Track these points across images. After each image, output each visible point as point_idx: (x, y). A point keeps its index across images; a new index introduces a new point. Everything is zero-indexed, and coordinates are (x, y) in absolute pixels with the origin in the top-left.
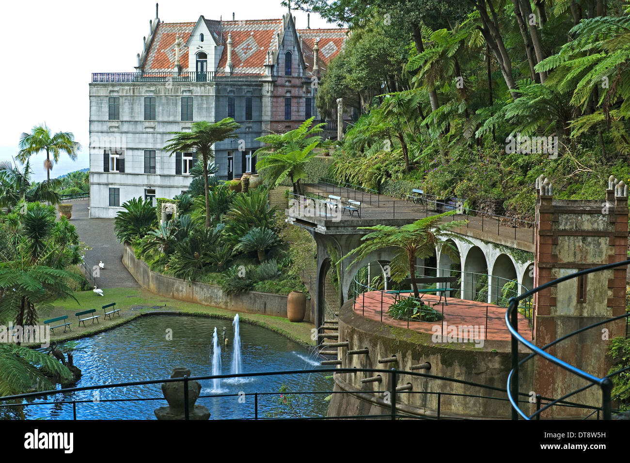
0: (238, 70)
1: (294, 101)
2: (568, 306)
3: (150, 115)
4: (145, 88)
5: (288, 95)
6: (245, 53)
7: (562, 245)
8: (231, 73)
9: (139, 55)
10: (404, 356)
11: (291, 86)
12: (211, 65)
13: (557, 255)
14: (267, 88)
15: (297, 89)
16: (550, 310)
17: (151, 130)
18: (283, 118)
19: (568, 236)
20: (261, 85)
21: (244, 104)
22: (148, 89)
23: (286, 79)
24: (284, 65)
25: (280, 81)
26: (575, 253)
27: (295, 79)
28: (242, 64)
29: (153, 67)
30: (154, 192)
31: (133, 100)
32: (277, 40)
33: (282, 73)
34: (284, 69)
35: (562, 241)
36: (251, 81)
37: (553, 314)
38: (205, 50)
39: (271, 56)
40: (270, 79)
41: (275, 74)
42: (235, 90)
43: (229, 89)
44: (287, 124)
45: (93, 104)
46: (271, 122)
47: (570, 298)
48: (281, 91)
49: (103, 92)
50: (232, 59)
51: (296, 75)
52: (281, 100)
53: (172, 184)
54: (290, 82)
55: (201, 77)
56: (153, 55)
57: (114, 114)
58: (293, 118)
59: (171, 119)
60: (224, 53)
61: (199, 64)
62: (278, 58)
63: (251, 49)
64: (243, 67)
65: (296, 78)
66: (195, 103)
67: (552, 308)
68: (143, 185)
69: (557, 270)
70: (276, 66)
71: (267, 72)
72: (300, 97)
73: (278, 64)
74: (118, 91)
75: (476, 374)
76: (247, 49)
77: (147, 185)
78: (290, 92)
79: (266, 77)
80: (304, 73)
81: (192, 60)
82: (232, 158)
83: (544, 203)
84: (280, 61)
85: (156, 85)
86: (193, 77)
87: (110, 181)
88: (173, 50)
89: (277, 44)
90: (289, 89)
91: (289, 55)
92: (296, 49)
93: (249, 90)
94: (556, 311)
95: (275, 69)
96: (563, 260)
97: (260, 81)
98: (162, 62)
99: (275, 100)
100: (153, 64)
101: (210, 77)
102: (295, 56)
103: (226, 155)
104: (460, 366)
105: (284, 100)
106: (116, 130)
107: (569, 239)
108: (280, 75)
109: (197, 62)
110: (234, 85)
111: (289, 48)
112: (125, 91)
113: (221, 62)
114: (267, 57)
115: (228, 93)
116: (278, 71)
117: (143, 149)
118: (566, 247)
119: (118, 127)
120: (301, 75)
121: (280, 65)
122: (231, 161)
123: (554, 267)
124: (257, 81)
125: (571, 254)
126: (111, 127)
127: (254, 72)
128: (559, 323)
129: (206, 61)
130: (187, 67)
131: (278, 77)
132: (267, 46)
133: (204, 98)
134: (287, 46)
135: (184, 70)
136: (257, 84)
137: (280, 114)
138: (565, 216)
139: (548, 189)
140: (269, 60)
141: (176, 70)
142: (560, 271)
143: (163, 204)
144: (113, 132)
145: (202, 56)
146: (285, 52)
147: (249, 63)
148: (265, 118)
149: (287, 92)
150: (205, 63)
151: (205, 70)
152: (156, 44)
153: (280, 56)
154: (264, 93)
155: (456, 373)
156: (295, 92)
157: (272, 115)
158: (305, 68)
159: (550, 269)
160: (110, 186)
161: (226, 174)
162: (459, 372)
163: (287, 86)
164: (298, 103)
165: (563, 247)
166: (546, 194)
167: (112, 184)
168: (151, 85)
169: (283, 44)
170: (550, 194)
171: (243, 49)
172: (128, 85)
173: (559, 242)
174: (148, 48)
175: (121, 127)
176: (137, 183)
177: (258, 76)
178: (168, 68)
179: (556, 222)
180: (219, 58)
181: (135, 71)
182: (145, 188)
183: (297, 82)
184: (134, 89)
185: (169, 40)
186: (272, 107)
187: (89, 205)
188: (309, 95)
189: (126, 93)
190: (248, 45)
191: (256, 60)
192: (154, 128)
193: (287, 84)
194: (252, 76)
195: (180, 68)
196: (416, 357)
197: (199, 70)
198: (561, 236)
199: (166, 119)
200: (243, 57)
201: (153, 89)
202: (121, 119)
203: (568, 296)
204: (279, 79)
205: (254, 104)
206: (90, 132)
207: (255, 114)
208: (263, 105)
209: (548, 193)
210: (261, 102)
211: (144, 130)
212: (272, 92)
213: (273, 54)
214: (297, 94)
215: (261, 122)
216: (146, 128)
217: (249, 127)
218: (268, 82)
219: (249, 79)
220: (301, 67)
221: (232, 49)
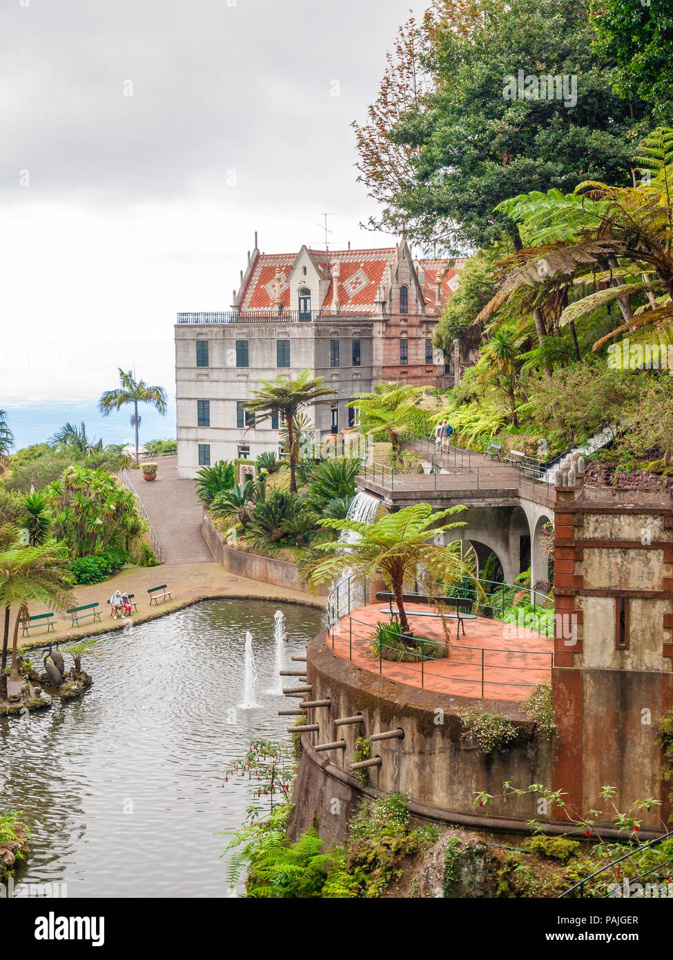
0: (346, 308)
1: (411, 343)
2: (602, 653)
3: (243, 360)
4: (236, 330)
5: (404, 336)
6: (354, 288)
7: (589, 562)
8: (338, 312)
9: (234, 292)
10: (371, 716)
11: (408, 326)
12: (315, 304)
13: (582, 576)
14: (378, 330)
15: (415, 329)
16: (573, 659)
17: (244, 378)
18: (398, 363)
19: (599, 548)
20: (370, 325)
21: (350, 347)
22: (240, 331)
23: (402, 317)
24: (398, 301)
25: (393, 320)
26: (610, 573)
27: (412, 318)
28: (350, 301)
29: (251, 305)
30: (248, 449)
31: (224, 343)
32: (389, 272)
33: (396, 310)
34: (398, 307)
35: (589, 555)
36: (359, 321)
37: (577, 667)
38: (308, 285)
39: (382, 292)
40: (381, 318)
41: (388, 312)
42: (338, 330)
43: (332, 330)
44: (403, 370)
45: (179, 348)
46: (383, 367)
47: (604, 641)
48: (394, 332)
49: (190, 334)
50: (339, 296)
51: (413, 312)
52: (396, 341)
53: (268, 440)
54: (406, 320)
55: (304, 317)
56: (251, 291)
57: (203, 360)
58: (411, 362)
59: (266, 365)
60: (330, 288)
61: (302, 301)
62: (390, 294)
63: (360, 283)
64: (351, 304)
65: (414, 316)
66: (292, 347)
67: (576, 656)
68: (236, 442)
69: (584, 598)
70: (388, 302)
71: (378, 309)
72: (419, 338)
73: (391, 300)
74: (206, 334)
75: (465, 750)
76: (356, 283)
77: (240, 442)
78: (406, 332)
79: (378, 315)
80: (423, 311)
81: (294, 297)
82: (336, 410)
83: (561, 498)
84: (393, 297)
85: (248, 327)
86: (295, 316)
87: (200, 437)
88: (274, 286)
89: (389, 277)
90: (405, 329)
91: (404, 291)
92: (413, 282)
93: (356, 331)
94: (582, 661)
95: (387, 306)
96: (592, 584)
97: (370, 321)
98: (261, 299)
99: (388, 342)
100: (251, 302)
101: (314, 316)
102: (413, 291)
103: (329, 407)
104: (443, 736)
105: (399, 342)
106: (206, 377)
107: (601, 553)
108: (393, 313)
109: (300, 299)
110: (338, 326)
111: (405, 281)
112: (214, 334)
113: (328, 299)
114: (378, 292)
115: (331, 335)
116: (390, 309)
117: (235, 400)
118: (596, 565)
119: (207, 375)
120: (420, 313)
121: (393, 302)
122: (335, 413)
123: (577, 593)
124: (366, 321)
125: (604, 576)
126: (199, 375)
127: (364, 310)
128: (588, 679)
129: (310, 298)
130: (288, 305)
131: (391, 315)
132: (378, 280)
133: (302, 341)
134: (403, 278)
135: (286, 308)
136: (366, 324)
137: (395, 358)
138: (593, 519)
139: (567, 478)
140: (380, 296)
141: (276, 308)
142: (587, 601)
143: (241, 466)
144: (202, 381)
145: (305, 292)
146: (400, 286)
147: (358, 300)
148: (376, 363)
149: (402, 332)
150: (308, 300)
151: (308, 309)
152: (256, 279)
153: (393, 291)
154: (375, 334)
155: (438, 747)
156: (413, 332)
157: (384, 358)
158: (424, 304)
159: (572, 597)
160: (200, 443)
161: (329, 428)
162: (441, 745)
163: (403, 326)
164: (416, 345)
165: (591, 564)
166: (564, 485)
167: (201, 440)
168: (243, 327)
169: (397, 276)
170: (570, 485)
171: (351, 283)
172: (217, 326)
173: (586, 557)
174: (247, 284)
175: (210, 374)
176: (229, 439)
177: (367, 314)
178: (268, 306)
179: (580, 526)
180: (324, 294)
181: (231, 310)
182: (238, 444)
183: (416, 321)
184: (224, 331)
185: (268, 274)
186: (385, 350)
187: (176, 464)
188: (430, 335)
189: (216, 336)
190: (358, 278)
191: (366, 296)
192: (247, 376)
193: (403, 323)
194: (360, 314)
195: (281, 307)
196: (386, 720)
197: (302, 308)
198: (587, 548)
199: (260, 365)
200: (352, 292)
201: (245, 331)
202: (210, 366)
203: (600, 639)
204: (393, 317)
205: (363, 347)
206: (176, 381)
207: (364, 358)
208: (374, 348)
209: (567, 483)
210: (371, 344)
211: (236, 379)
212: (383, 333)
213: (384, 288)
214: (414, 335)
215: (372, 367)
216: (238, 376)
217: (357, 374)
218: (379, 321)
219: (358, 318)
220: (419, 303)
221: (340, 284)
